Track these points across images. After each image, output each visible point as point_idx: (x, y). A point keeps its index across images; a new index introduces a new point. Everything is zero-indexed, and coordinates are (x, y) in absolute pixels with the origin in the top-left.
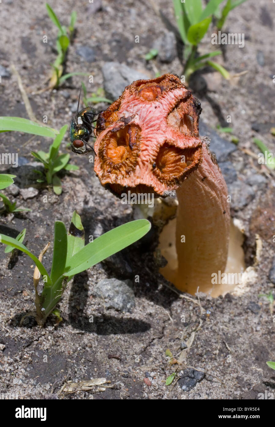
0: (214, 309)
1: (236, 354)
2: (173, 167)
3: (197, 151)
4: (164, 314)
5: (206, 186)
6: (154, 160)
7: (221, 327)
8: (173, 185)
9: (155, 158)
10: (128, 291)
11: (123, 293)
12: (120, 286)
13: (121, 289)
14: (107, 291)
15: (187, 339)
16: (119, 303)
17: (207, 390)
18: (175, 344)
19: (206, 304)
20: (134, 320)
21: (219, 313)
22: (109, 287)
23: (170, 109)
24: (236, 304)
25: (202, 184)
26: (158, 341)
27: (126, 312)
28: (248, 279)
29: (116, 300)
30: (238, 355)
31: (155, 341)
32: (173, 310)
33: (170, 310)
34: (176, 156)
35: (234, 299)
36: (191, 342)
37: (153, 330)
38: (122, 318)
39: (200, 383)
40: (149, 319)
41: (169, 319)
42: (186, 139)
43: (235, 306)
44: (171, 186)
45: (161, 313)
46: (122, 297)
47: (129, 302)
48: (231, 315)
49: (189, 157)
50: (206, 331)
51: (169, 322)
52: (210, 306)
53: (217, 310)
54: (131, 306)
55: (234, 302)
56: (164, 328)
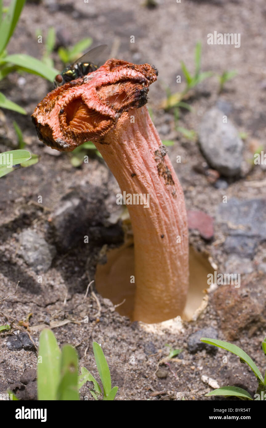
0: (110, 321)
1: (89, 362)
2: (79, 123)
3: (105, 121)
4: (63, 295)
5: (136, 186)
6: (64, 106)
7: (100, 336)
8: (70, 138)
9: (65, 105)
10: (47, 255)
11: (41, 253)
12: (43, 245)
13: (41, 248)
14: (28, 241)
15: (56, 320)
16: (31, 258)
17: (28, 363)
18: (43, 317)
19: (105, 312)
20: (34, 280)
21: (112, 328)
22: (31, 239)
23: (113, 80)
24: (137, 334)
25: (130, 178)
26: (34, 306)
27: (32, 270)
28: (171, 327)
29: (30, 254)
30: (89, 365)
31: (32, 304)
32: (75, 298)
33: (72, 296)
34: (85, 114)
35: (138, 329)
36: (58, 324)
37: (41, 298)
38: (26, 272)
39: (26, 352)
40: (48, 289)
41: (63, 301)
42: (99, 102)
43: (134, 335)
44: (67, 138)
45: (62, 292)
46: (37, 256)
47: (41, 264)
48: (120, 336)
49: (96, 122)
50: (83, 329)
51: (62, 303)
52: (108, 316)
53: (113, 324)
54: (42, 269)
55: (136, 331)
56: (52, 304)
